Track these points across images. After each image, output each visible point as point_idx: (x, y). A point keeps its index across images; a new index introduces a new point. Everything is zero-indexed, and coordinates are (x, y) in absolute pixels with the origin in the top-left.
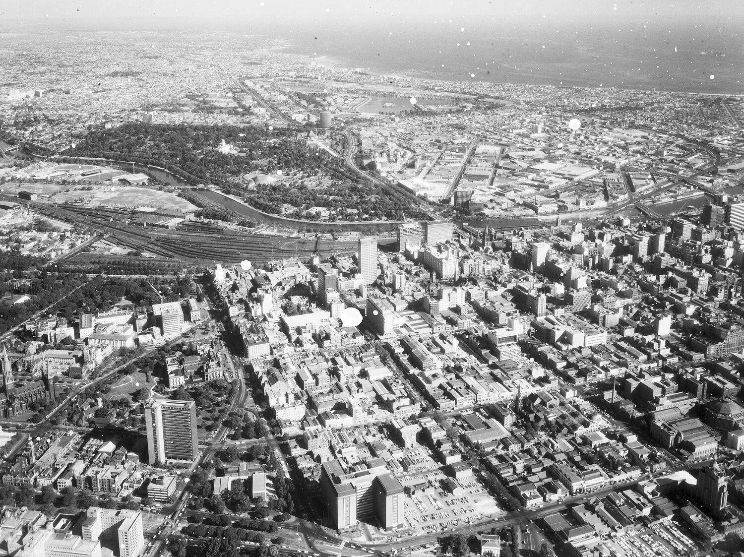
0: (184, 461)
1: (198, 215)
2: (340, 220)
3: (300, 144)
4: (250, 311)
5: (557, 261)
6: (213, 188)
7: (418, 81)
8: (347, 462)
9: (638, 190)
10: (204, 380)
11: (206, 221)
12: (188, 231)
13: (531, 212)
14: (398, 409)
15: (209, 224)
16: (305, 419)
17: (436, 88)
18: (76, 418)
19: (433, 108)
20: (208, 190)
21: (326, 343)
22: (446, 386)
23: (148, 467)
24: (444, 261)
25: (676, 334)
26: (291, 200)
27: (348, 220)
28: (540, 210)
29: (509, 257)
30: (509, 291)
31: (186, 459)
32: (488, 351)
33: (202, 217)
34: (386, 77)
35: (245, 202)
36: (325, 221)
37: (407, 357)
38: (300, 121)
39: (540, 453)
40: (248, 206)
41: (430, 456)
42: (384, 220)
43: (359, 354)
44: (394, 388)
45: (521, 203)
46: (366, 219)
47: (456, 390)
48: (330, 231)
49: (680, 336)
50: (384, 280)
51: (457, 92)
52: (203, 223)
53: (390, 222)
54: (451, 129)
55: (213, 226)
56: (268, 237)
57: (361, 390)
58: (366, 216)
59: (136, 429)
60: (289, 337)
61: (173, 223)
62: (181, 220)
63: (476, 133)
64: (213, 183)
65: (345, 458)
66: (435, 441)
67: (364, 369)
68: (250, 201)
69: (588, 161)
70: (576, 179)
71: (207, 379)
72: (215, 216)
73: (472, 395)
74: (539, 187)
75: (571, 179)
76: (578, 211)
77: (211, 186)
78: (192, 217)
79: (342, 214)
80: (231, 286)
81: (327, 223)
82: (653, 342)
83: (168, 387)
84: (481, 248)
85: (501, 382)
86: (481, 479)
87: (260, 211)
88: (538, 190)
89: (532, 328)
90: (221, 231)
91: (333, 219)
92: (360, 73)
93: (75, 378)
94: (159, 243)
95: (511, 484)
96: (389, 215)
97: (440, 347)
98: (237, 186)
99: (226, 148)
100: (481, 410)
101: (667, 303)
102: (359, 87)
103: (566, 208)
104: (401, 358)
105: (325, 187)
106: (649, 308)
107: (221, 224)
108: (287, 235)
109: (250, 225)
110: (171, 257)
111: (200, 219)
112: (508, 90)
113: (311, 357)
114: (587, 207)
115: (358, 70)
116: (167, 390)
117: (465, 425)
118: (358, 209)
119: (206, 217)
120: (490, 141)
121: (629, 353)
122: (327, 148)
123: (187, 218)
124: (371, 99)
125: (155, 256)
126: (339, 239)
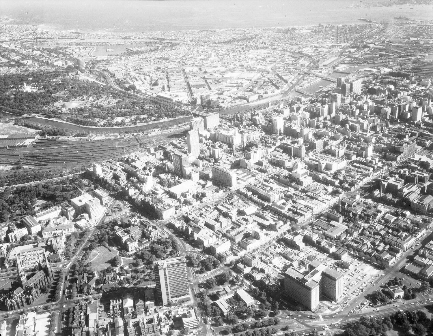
0: (182, 297)
1: (42, 134)
2: (139, 123)
3: (75, 80)
4: (142, 190)
5: (290, 126)
6: (36, 116)
7: (117, 34)
8: (278, 268)
9: (289, 82)
10: (149, 241)
11: (50, 138)
12: (42, 146)
13: (245, 101)
14: (279, 228)
15: (53, 139)
16: (232, 249)
17: (131, 37)
18: (85, 289)
19: (139, 49)
20: (32, 117)
21: (205, 199)
22: (292, 208)
23: (164, 308)
24: (233, 136)
25: (375, 154)
26: (99, 115)
27: (144, 122)
28: (250, 100)
29: (260, 128)
30: (279, 147)
31: (184, 295)
32: (295, 183)
33: (46, 136)
34: (95, 33)
35: (67, 121)
36: (130, 125)
37: (257, 196)
38: (61, 66)
39: (370, 233)
40: (70, 123)
41: (316, 251)
42: (166, 119)
43: (229, 201)
44: (266, 217)
45: (236, 97)
46: (155, 120)
47: (300, 209)
48: (141, 131)
49: (378, 155)
50: (204, 154)
51: (145, 39)
52: (48, 139)
53: (170, 119)
54: (160, 61)
55: (57, 140)
56: (102, 141)
57: (248, 223)
58: (153, 118)
59: (132, 285)
60: (179, 200)
61: (28, 142)
62: (33, 140)
63: (177, 61)
64: (34, 113)
65: (275, 266)
66: (315, 241)
67: (239, 210)
68: (70, 120)
69: (251, 69)
70: (253, 80)
71: (151, 239)
72: (55, 134)
73: (310, 210)
74: (238, 87)
75: (250, 80)
76: (269, 97)
77: (33, 115)
78: (38, 137)
79: (139, 119)
80: (112, 176)
81: (132, 126)
82: (372, 160)
83: (128, 251)
84: (241, 126)
85: (317, 199)
86: (354, 257)
87: (82, 126)
88: (238, 88)
89: (306, 166)
90: (66, 142)
91: (135, 123)
92: (75, 33)
93: (56, 262)
94: (29, 158)
95: (373, 255)
96: (168, 116)
97: (269, 187)
98: (53, 112)
99: (27, 89)
100: (321, 217)
101: (362, 139)
102: (82, 41)
103: (262, 96)
104: (254, 198)
105: (113, 104)
106: (353, 143)
107: (62, 138)
108: (114, 138)
109: (83, 135)
110: (45, 165)
111: (45, 137)
112: (174, 35)
113: (204, 210)
114: (272, 94)
115: (73, 31)
116: (130, 253)
117: (320, 228)
118: (147, 114)
119: (49, 134)
120: (188, 64)
121: (363, 168)
122: (94, 80)
123: (36, 138)
124: (95, 48)
125: (33, 167)
126: (149, 135)
